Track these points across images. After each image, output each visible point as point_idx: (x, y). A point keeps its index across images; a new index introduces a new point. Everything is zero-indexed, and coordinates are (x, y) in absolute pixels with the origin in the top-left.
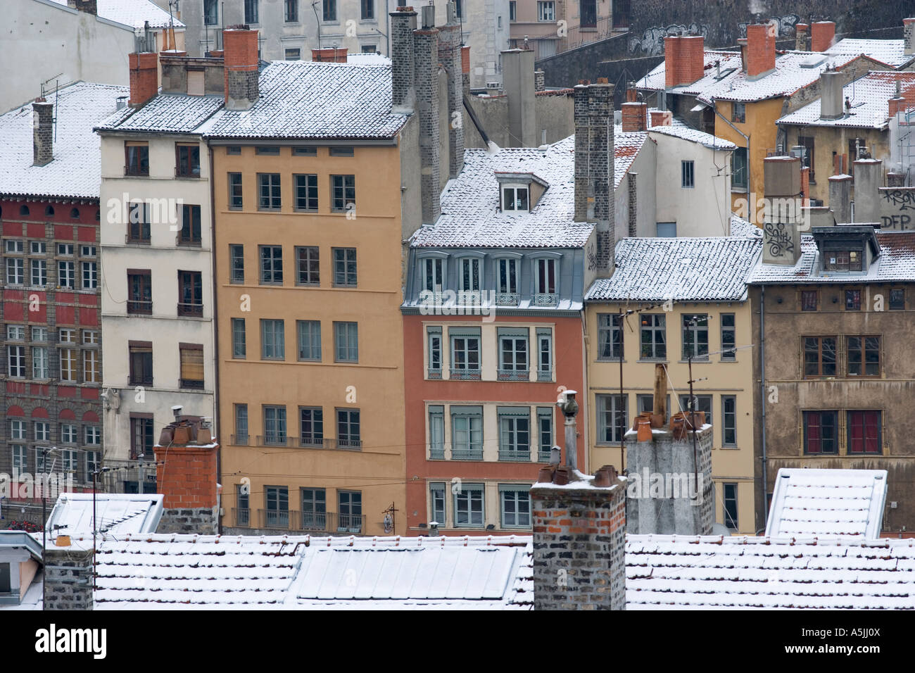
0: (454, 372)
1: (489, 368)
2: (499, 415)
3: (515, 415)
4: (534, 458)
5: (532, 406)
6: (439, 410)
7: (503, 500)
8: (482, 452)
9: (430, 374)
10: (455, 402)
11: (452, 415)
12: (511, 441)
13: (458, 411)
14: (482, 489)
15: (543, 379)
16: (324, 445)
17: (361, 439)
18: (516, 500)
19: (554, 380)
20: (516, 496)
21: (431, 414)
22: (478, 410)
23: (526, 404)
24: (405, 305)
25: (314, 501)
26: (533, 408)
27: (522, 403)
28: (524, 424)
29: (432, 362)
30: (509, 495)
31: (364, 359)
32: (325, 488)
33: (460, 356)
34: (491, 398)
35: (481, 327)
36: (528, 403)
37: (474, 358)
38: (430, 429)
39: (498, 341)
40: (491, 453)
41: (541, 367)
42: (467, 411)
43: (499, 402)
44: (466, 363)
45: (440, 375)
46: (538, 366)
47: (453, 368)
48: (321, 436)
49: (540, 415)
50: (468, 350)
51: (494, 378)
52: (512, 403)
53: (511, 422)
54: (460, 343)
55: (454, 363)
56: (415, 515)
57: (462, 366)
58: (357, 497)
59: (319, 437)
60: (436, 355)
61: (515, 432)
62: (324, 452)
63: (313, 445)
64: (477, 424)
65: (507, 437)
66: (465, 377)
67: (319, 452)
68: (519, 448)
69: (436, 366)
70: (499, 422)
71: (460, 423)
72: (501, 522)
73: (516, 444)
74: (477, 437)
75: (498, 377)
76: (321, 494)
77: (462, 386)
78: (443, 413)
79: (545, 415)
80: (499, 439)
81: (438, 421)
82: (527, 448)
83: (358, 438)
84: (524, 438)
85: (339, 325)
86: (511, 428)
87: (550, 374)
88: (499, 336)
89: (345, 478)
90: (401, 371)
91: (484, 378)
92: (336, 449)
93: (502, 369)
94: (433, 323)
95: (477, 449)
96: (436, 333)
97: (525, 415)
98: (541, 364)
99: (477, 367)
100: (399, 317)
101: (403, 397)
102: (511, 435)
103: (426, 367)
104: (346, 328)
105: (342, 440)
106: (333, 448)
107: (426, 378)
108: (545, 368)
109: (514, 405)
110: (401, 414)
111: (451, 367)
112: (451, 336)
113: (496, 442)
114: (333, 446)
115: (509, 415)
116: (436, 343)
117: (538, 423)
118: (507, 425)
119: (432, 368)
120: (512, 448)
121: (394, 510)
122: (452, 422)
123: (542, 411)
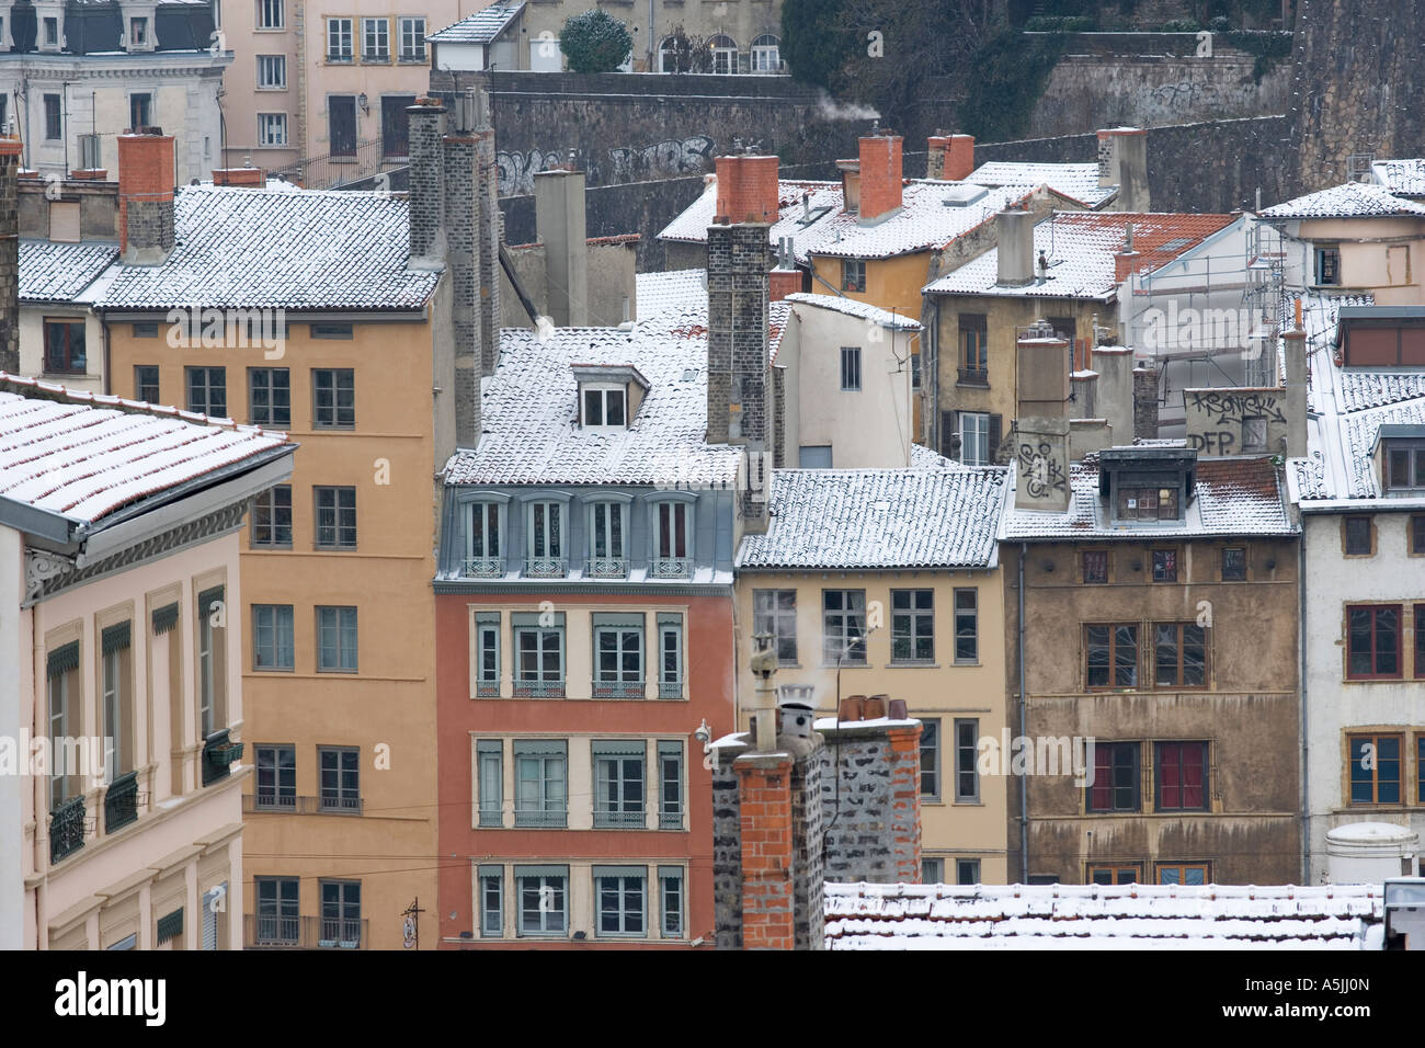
0: (519, 686)
1: (579, 677)
2: (594, 755)
3: (621, 754)
4: (652, 823)
5: (649, 740)
6: (496, 747)
7: (600, 892)
8: (567, 814)
9: (479, 690)
10: (522, 734)
11: (516, 756)
12: (613, 794)
13: (527, 748)
14: (566, 875)
15: (668, 695)
16: (298, 808)
17: (361, 796)
18: (622, 892)
19: (686, 695)
20: (621, 885)
21: (480, 753)
22: (560, 747)
23: (639, 736)
24: (440, 578)
25: (279, 902)
26: (652, 742)
27: (630, 735)
28: (635, 769)
29: (482, 670)
30: (609, 883)
31: (366, 667)
32: (298, 878)
33: (529, 661)
34: (581, 726)
35: (565, 613)
36: (643, 734)
37: (553, 661)
38: (479, 778)
39: (593, 635)
40: (580, 815)
41: (663, 676)
42: (541, 748)
43: (595, 734)
44: (540, 671)
45: (497, 690)
46: (659, 674)
47: (518, 679)
48: (293, 792)
49: (662, 753)
50: (542, 651)
51: (587, 694)
52: (616, 735)
53: (613, 766)
54: (528, 641)
55: (519, 672)
56: (453, 918)
57: (534, 676)
58: (353, 891)
59: (289, 796)
60: (490, 660)
61: (621, 781)
62: (296, 817)
63: (277, 807)
64: (556, 770)
65: (606, 790)
66: (538, 693)
67: (288, 818)
68: (627, 807)
69: (490, 676)
70: (593, 766)
71: (528, 769)
72: (596, 927)
73: (621, 801)
74: (557, 791)
75: (594, 693)
76: (291, 887)
77: (534, 708)
78: (501, 753)
79: (670, 753)
80: (594, 794)
81: (491, 765)
82: (639, 807)
83: (356, 794)
84: (635, 792)
85: (324, 613)
86: (613, 774)
87: (678, 688)
88: (594, 627)
89: (334, 857)
90: (432, 684)
91: (570, 695)
92: (318, 814)
93: (598, 680)
94: (485, 607)
95: (558, 809)
96: (491, 623)
97: (637, 754)
98: (664, 671)
99: (557, 677)
100: (428, 598)
101: (433, 728)
102: (613, 789)
103: (473, 679)
104: (337, 618)
105: (328, 798)
106: (314, 811)
107: (473, 695)
108: (670, 678)
109: (619, 738)
110: (432, 754)
111: (514, 678)
112: (514, 628)
113: (589, 798)
114: (312, 808)
115: (611, 754)
116: (490, 639)
117: (659, 766)
118: (606, 771)
119: (482, 680)
120: (613, 807)
121: (417, 911)
122: (515, 767)
123: (666, 748)
